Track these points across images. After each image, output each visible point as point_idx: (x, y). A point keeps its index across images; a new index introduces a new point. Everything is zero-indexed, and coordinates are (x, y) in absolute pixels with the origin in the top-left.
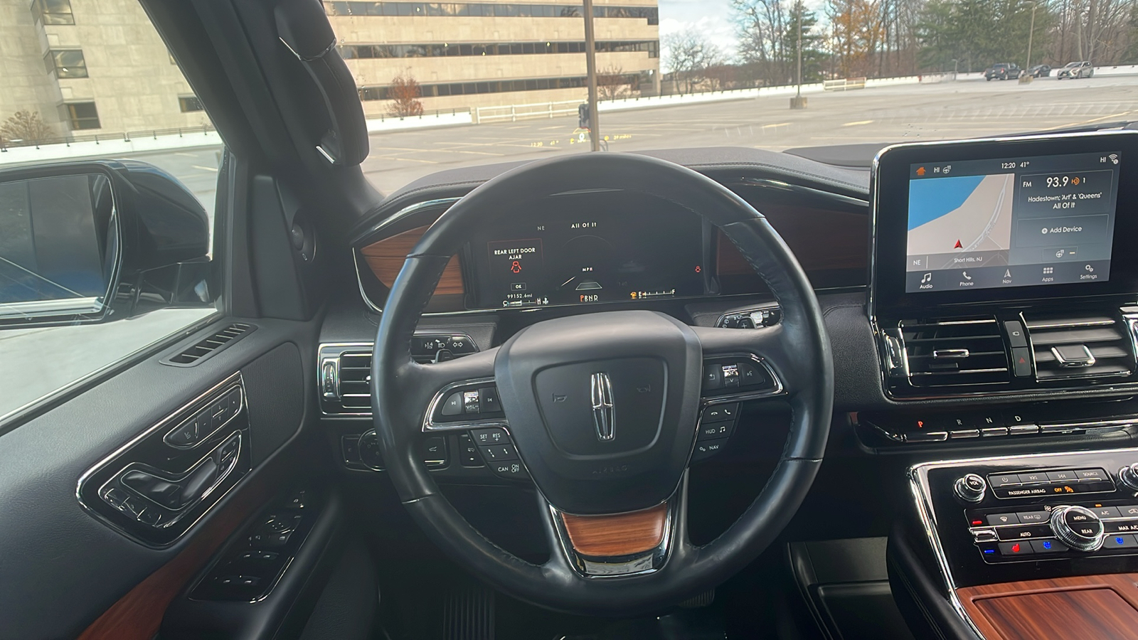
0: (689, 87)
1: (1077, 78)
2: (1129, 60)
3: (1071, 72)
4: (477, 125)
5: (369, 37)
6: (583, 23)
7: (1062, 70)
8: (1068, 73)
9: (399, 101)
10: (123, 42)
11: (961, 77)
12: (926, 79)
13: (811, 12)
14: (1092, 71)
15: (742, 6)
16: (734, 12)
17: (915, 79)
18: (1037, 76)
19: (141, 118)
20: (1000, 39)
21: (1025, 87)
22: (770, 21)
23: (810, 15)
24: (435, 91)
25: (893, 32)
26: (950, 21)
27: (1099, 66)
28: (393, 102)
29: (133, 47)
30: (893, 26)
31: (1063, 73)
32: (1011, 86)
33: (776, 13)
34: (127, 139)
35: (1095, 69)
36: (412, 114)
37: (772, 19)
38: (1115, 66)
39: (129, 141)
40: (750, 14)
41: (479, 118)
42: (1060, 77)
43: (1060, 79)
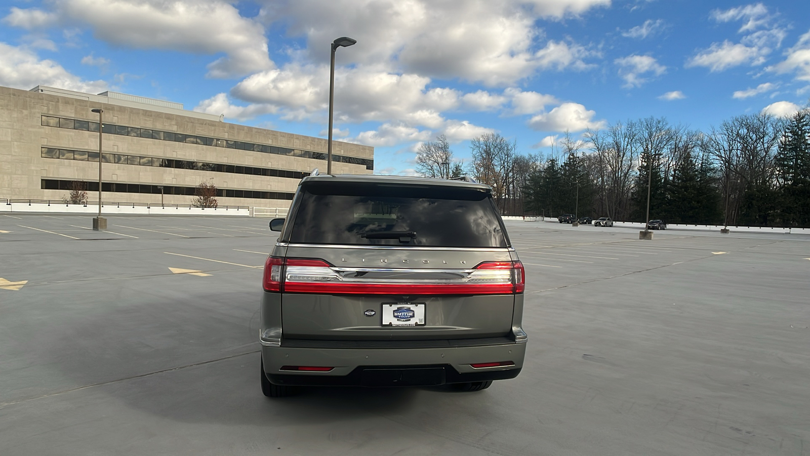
0: (389, 210)
1: (604, 226)
2: (633, 219)
3: (601, 223)
4: (253, 217)
5: (185, 155)
6: (327, 163)
7: (598, 221)
8: (599, 223)
9: (202, 197)
10: (10, 140)
11: (546, 219)
12: (527, 218)
13: (464, 173)
14: (612, 223)
15: (425, 164)
16: (420, 167)
17: (521, 218)
18: (585, 223)
19: (9, 189)
20: (567, 200)
21: (575, 228)
22: (441, 174)
23: (463, 174)
24: (224, 193)
25: (511, 188)
26: (540, 186)
27: (616, 221)
28: (197, 197)
29: (15, 143)
30: (511, 185)
31: (597, 222)
32: (568, 227)
33: (445, 171)
34: (9, 203)
35: (614, 222)
36: (209, 207)
37: (442, 174)
38: (624, 221)
39: (10, 204)
40: (429, 169)
41: (254, 213)
42: (596, 225)
43: (596, 226)
